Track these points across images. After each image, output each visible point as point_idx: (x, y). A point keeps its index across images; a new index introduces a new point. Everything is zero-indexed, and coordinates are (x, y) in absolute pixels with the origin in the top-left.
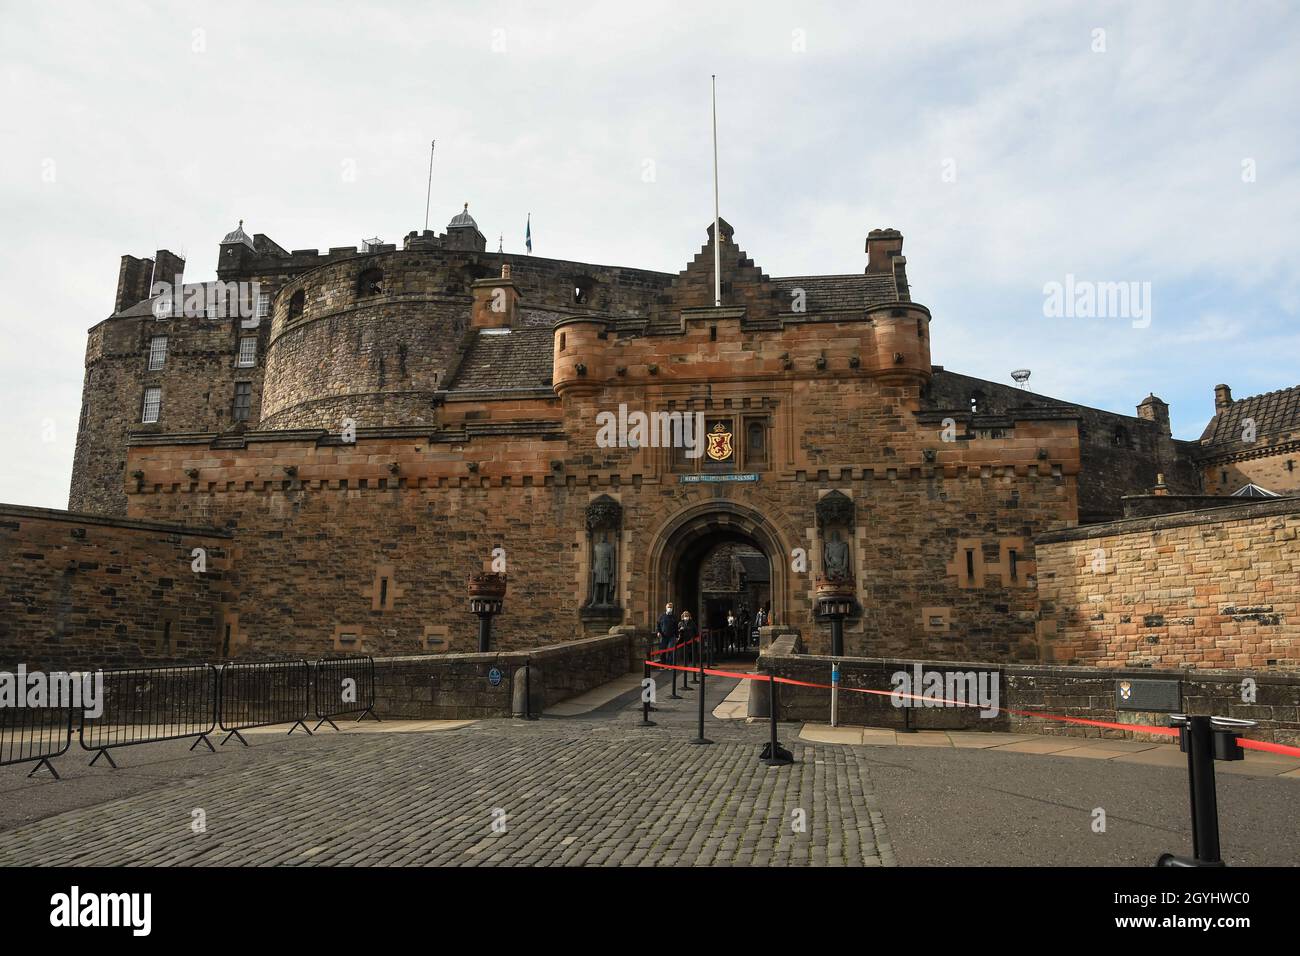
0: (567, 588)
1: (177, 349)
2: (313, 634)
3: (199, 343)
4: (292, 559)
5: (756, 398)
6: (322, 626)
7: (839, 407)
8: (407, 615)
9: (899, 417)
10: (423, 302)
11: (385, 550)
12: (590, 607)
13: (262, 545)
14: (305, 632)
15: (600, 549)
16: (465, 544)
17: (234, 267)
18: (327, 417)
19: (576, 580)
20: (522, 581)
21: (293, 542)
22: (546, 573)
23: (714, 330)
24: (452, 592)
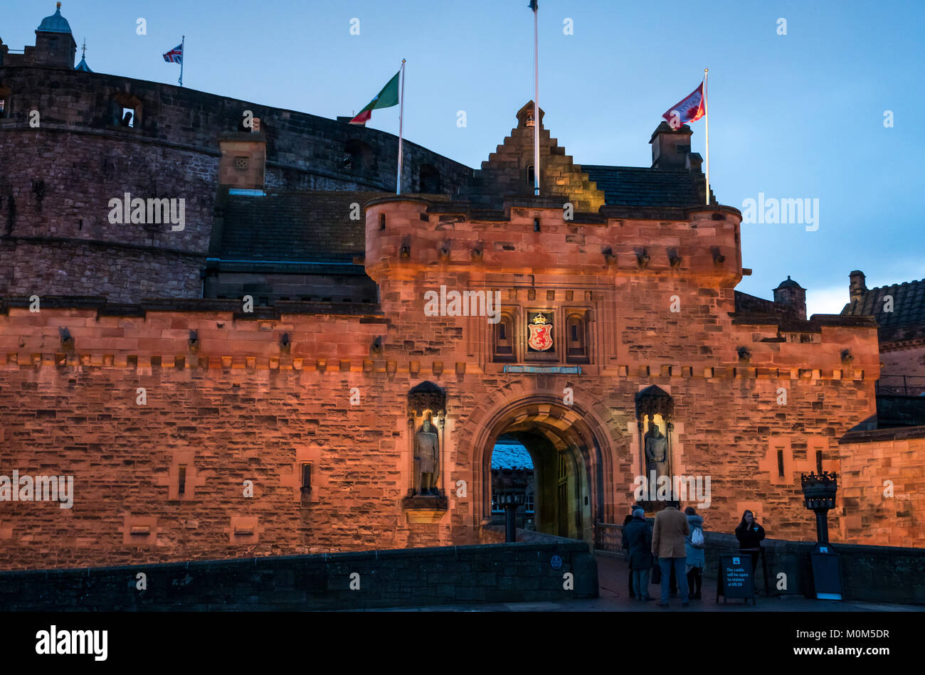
0: (389, 478)
2: (96, 527)
4: (69, 443)
5: (579, 291)
6: (108, 517)
8: (213, 506)
9: (715, 317)
10: (64, 132)
11: (182, 434)
12: (413, 497)
14: (87, 524)
16: (276, 430)
19: (398, 470)
20: (340, 468)
21: (70, 424)
22: (366, 462)
23: (537, 220)
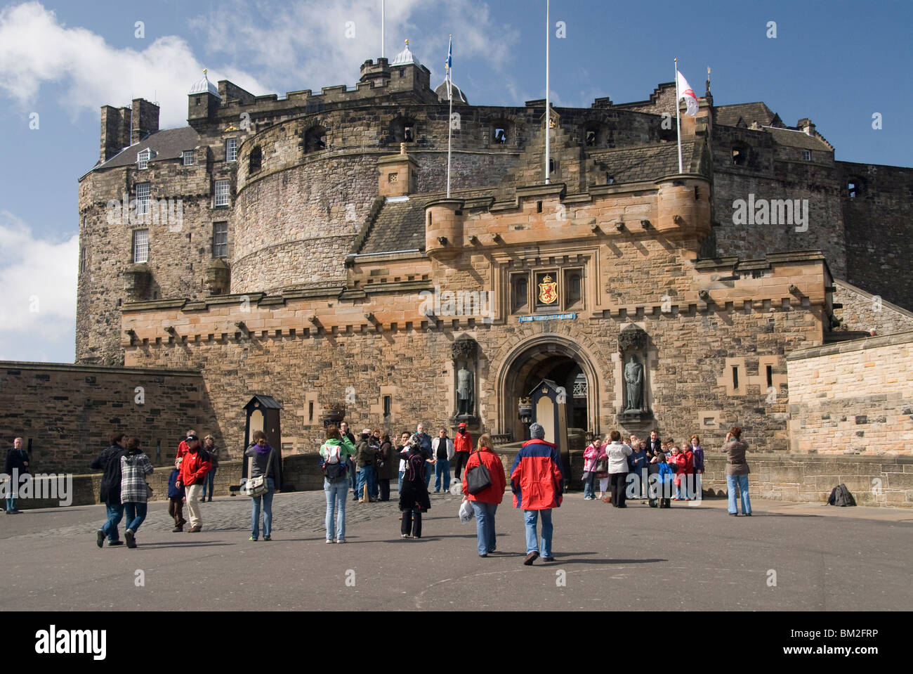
0: (440, 403)
1: (159, 194)
3: (178, 188)
4: (246, 390)
5: (573, 255)
7: (634, 260)
9: (680, 265)
10: (360, 155)
11: (310, 381)
12: (455, 417)
13: (224, 380)
15: (462, 374)
16: (367, 374)
17: (202, 116)
18: (286, 259)
19: (446, 398)
21: (246, 377)
22: (425, 393)
23: (540, 204)
24: (358, 410)
